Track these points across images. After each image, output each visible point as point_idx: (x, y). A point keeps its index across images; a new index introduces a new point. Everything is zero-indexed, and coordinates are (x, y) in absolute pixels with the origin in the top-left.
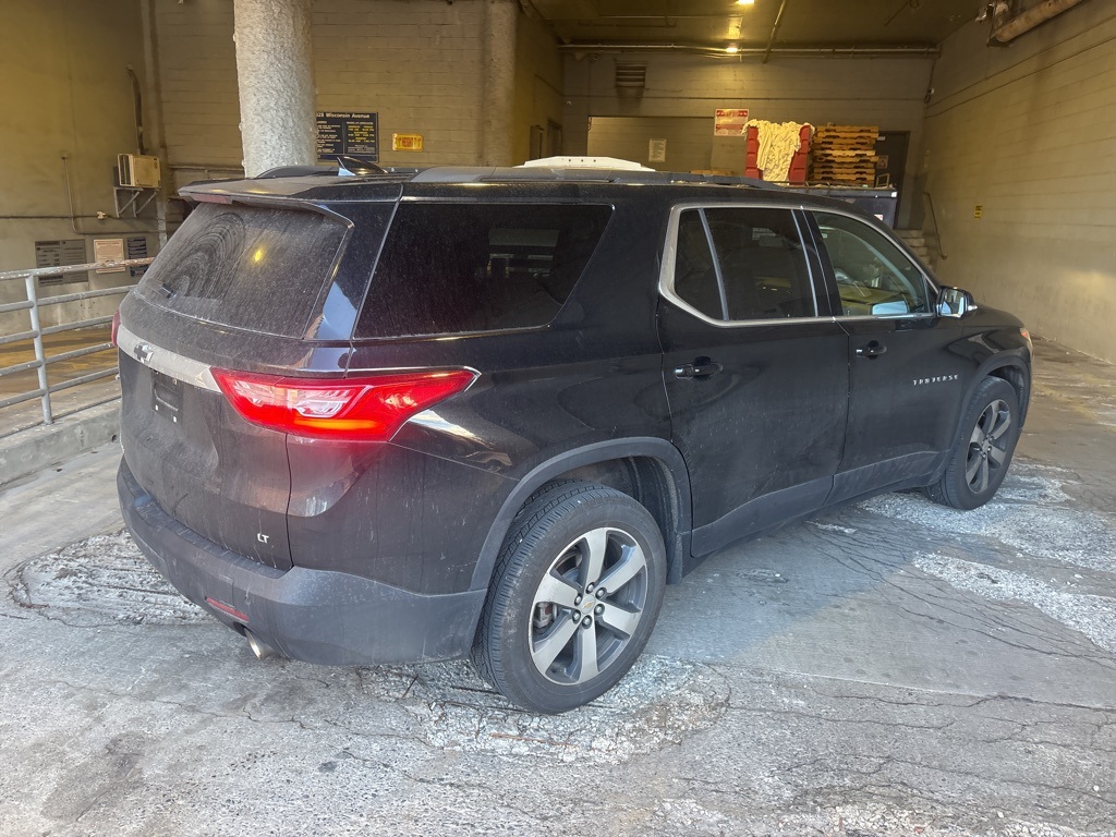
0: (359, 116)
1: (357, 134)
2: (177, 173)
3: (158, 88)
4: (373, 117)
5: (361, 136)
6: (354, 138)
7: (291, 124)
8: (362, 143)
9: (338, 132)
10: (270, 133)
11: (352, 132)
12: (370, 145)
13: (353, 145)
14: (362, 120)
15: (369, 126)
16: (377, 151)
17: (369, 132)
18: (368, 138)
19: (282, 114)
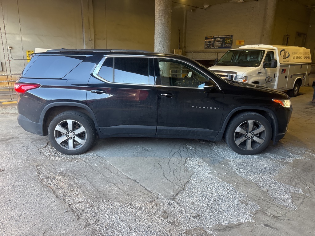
0: (228, 36)
1: (227, 41)
2: (187, 53)
3: (185, 33)
4: (232, 36)
5: (228, 41)
6: (226, 42)
7: (162, 41)
8: (228, 43)
9: (223, 41)
10: (157, 43)
11: (226, 41)
12: (230, 44)
13: (226, 44)
14: (229, 37)
15: (230, 39)
16: (232, 46)
17: (230, 40)
18: (230, 42)
19: (160, 39)
